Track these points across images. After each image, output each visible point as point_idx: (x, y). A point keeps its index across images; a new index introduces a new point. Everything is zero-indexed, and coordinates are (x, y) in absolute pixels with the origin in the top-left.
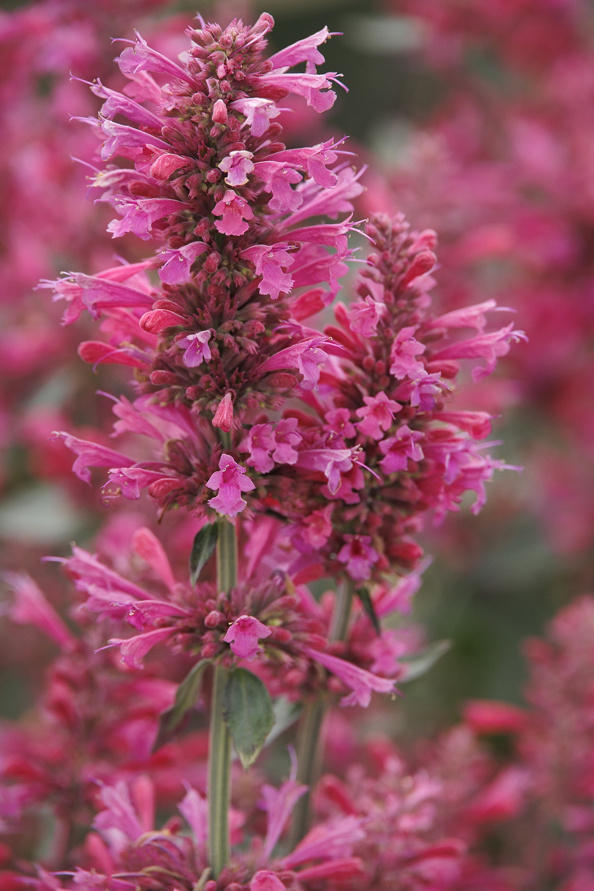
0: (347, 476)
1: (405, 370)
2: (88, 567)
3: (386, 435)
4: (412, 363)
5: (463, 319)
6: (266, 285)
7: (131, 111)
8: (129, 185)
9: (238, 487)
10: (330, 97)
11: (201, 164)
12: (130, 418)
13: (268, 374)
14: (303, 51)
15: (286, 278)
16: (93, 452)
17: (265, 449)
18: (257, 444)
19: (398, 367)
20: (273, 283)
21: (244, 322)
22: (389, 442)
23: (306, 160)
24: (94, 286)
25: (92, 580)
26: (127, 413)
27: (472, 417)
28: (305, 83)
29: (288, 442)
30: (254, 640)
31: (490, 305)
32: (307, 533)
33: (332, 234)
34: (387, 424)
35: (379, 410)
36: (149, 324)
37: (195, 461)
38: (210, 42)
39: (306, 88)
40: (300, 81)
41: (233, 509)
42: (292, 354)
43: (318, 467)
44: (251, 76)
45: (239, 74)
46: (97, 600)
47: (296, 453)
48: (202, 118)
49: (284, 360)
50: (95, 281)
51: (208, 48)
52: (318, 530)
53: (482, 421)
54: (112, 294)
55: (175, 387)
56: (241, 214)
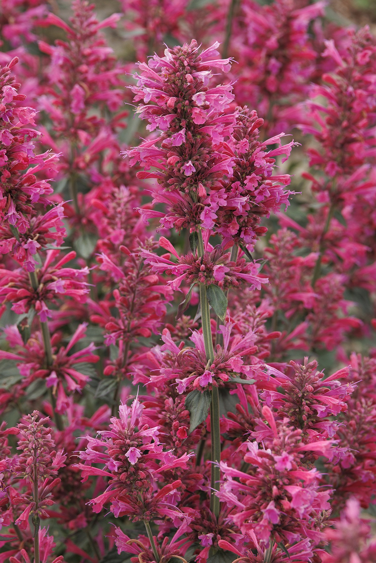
0: (244, 207)
1: (260, 164)
2: (148, 255)
3: (256, 189)
4: (261, 160)
5: (273, 141)
6: (215, 141)
7: (149, 83)
8: (150, 111)
9: (211, 218)
10: (229, 67)
11: (181, 99)
12: (158, 198)
13: (211, 173)
14: (211, 52)
15: (221, 136)
16: (150, 213)
17: (215, 202)
18: (213, 201)
19: (257, 163)
20: (217, 139)
21: (200, 156)
22: (257, 191)
23: (223, 91)
24: (143, 151)
25: (150, 260)
26: (156, 196)
27: (284, 177)
28: (220, 63)
29: (223, 198)
30: (224, 273)
31: (283, 134)
32: (230, 230)
33: (232, 118)
34: (256, 185)
35: (251, 180)
36: (171, 162)
37: (185, 210)
38: (178, 53)
39: (221, 65)
40: (218, 63)
41: (210, 226)
42: (223, 165)
43: (234, 205)
44: (196, 64)
45: (192, 64)
46: (155, 267)
47: (225, 201)
48: (179, 82)
49: (220, 167)
50: (144, 149)
51: (178, 56)
52: (233, 228)
53: (288, 178)
54: (150, 153)
55: (175, 184)
56: (201, 116)
